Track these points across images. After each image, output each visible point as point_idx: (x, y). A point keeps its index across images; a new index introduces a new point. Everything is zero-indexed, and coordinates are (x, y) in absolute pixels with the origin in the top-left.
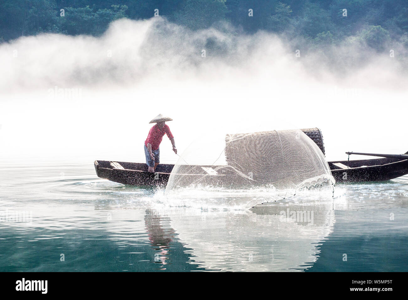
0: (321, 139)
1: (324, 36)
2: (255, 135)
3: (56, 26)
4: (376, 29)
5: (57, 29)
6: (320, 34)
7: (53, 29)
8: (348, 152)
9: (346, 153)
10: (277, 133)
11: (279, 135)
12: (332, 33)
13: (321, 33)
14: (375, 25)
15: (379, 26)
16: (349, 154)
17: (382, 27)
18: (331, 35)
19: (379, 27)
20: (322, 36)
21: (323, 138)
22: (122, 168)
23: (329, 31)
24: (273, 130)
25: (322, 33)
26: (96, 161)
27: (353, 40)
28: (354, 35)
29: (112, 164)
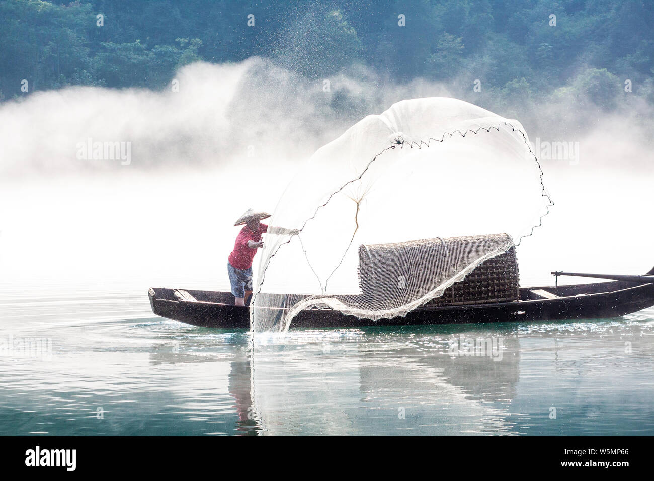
0: (513, 252)
1: (516, 85)
2: (407, 245)
3: (87, 73)
4: (598, 74)
5: (88, 77)
6: (509, 82)
7: (82, 78)
8: (555, 271)
9: (552, 273)
10: (442, 242)
11: (445, 245)
12: (528, 81)
13: (511, 81)
14: (598, 69)
15: (604, 69)
16: (557, 274)
17: (609, 72)
18: (527, 84)
19: (604, 72)
20: (513, 86)
21: (515, 249)
22: (193, 300)
23: (524, 78)
24: (435, 237)
25: (513, 82)
26: (152, 289)
27: (563, 92)
28: (564, 84)
29: (177, 294)
